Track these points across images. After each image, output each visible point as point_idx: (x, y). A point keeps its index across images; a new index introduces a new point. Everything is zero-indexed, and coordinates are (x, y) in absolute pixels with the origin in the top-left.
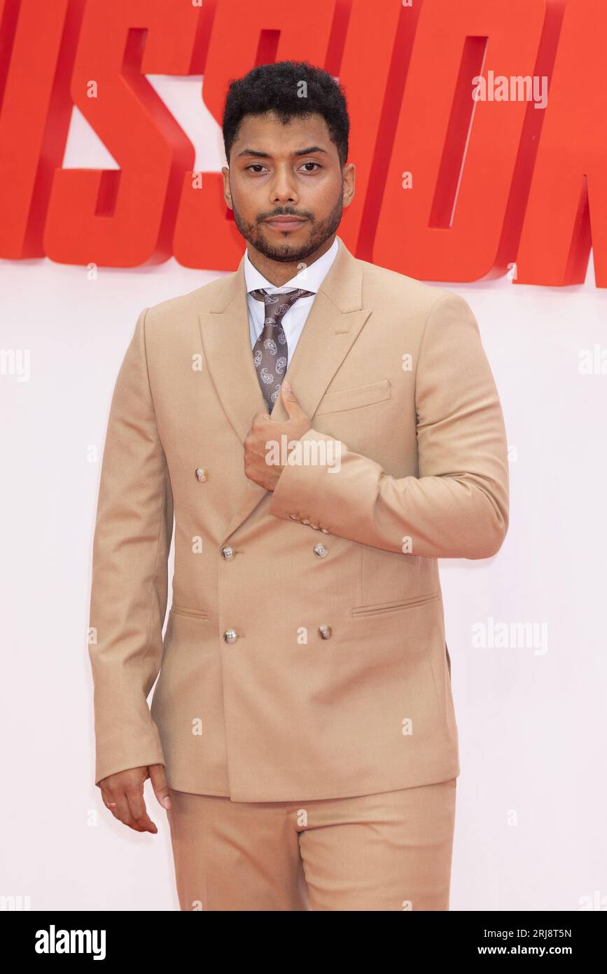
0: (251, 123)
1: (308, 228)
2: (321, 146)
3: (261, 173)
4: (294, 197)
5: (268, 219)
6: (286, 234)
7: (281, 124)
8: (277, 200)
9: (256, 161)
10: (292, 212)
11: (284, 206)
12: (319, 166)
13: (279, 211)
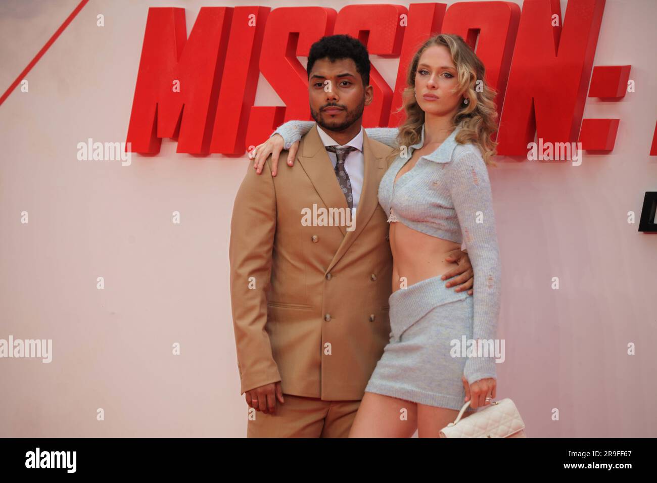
0: (318, 63)
1: (344, 113)
2: (350, 73)
3: (321, 87)
4: (336, 97)
5: (325, 109)
6: (333, 116)
7: (330, 63)
8: (328, 99)
9: (319, 81)
10: (335, 105)
11: (332, 102)
12: (350, 83)
13: (329, 104)
